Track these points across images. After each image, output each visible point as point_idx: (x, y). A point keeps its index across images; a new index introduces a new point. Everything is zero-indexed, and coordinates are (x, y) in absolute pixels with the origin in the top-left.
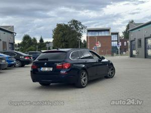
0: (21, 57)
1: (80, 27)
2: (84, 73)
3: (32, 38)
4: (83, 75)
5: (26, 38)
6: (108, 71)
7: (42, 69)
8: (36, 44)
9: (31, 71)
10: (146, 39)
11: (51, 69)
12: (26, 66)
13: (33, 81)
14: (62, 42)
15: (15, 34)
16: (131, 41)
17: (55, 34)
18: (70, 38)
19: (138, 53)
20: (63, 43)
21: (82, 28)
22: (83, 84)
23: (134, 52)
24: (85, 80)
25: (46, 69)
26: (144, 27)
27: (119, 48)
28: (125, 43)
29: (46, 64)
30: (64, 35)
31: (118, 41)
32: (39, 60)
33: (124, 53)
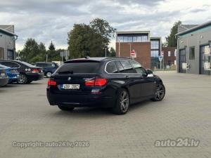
0: (26, 70)
1: (107, 29)
2: (125, 93)
3: (39, 44)
4: (124, 96)
5: (31, 43)
6: (156, 91)
7: (65, 86)
8: (45, 52)
9: (48, 90)
10: (202, 47)
11: (78, 87)
12: (33, 82)
13: (51, 104)
14: (81, 50)
15: (15, 37)
16: (180, 50)
17: (71, 38)
18: (92, 45)
19: (189, 67)
20: (83, 52)
21: (110, 31)
22: (123, 109)
23: (184, 66)
24: (125, 103)
25: (71, 86)
26: (199, 31)
27: (161, 60)
28: (169, 52)
29: (70, 78)
30: (84, 40)
31: (159, 50)
32: (60, 73)
33: (168, 67)
